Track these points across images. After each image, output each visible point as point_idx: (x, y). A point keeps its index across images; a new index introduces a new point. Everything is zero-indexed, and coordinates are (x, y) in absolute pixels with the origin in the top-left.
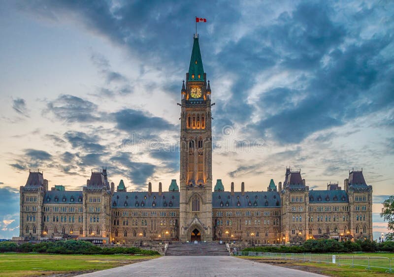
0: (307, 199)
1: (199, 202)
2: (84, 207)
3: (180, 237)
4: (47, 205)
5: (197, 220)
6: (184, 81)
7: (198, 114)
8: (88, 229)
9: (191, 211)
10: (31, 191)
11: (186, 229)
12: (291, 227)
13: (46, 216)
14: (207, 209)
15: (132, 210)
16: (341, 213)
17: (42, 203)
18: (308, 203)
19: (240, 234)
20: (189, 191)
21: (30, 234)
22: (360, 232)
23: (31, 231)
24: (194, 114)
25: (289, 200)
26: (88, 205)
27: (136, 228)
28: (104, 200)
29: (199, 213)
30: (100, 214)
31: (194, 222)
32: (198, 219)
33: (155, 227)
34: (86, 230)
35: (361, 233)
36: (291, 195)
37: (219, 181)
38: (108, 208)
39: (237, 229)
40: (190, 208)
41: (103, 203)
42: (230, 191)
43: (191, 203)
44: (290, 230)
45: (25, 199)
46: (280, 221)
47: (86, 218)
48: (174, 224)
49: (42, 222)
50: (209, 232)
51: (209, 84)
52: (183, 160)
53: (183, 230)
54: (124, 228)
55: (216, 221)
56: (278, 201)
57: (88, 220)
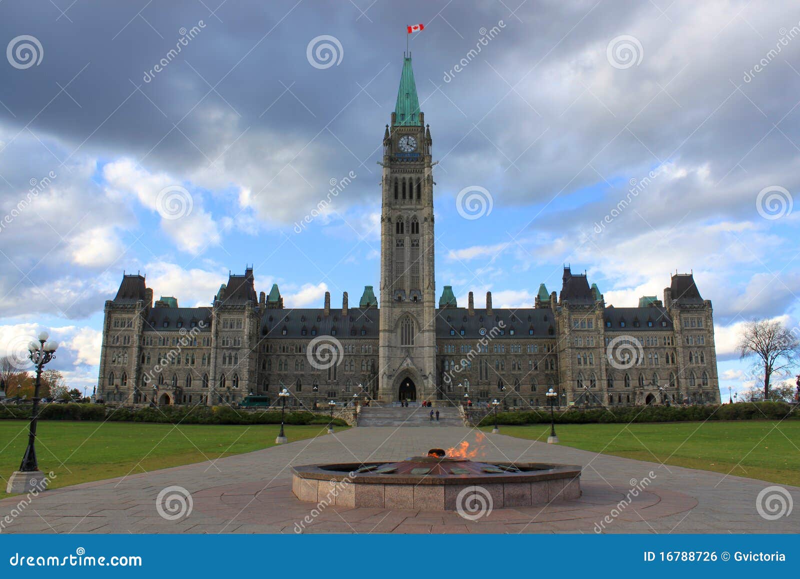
0: (601, 324)
1: (413, 328)
2: (213, 338)
3: (380, 391)
4: (148, 333)
5: (409, 361)
6: (387, 126)
7: (411, 179)
8: (218, 377)
9: (399, 344)
10: (124, 309)
11: (389, 377)
12: (574, 375)
13: (146, 354)
14: (426, 340)
15: (295, 341)
16: (662, 349)
17: (140, 330)
18: (602, 331)
19: (486, 387)
20: (395, 310)
21: (117, 386)
22: (696, 384)
23: (117, 381)
24: (404, 178)
25: (570, 326)
26: (220, 334)
27: (302, 375)
28: (246, 326)
29: (413, 348)
30: (240, 351)
31: (405, 365)
32: (412, 359)
33: (335, 373)
34: (215, 379)
35: (699, 385)
36: (573, 317)
37: (448, 289)
38: (255, 339)
39: (481, 379)
40: (396, 339)
41: (246, 331)
42: (467, 307)
43: (399, 331)
44: (573, 381)
45: (113, 323)
46: (557, 363)
47: (216, 358)
48: (369, 368)
49: (138, 365)
50: (430, 383)
51: (428, 130)
52: (386, 256)
53: (385, 379)
54: (279, 375)
55: (443, 362)
56: (551, 327)
57: (220, 360)
